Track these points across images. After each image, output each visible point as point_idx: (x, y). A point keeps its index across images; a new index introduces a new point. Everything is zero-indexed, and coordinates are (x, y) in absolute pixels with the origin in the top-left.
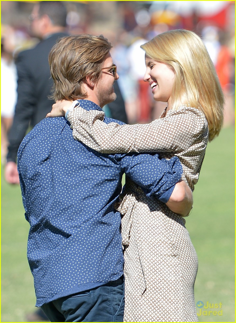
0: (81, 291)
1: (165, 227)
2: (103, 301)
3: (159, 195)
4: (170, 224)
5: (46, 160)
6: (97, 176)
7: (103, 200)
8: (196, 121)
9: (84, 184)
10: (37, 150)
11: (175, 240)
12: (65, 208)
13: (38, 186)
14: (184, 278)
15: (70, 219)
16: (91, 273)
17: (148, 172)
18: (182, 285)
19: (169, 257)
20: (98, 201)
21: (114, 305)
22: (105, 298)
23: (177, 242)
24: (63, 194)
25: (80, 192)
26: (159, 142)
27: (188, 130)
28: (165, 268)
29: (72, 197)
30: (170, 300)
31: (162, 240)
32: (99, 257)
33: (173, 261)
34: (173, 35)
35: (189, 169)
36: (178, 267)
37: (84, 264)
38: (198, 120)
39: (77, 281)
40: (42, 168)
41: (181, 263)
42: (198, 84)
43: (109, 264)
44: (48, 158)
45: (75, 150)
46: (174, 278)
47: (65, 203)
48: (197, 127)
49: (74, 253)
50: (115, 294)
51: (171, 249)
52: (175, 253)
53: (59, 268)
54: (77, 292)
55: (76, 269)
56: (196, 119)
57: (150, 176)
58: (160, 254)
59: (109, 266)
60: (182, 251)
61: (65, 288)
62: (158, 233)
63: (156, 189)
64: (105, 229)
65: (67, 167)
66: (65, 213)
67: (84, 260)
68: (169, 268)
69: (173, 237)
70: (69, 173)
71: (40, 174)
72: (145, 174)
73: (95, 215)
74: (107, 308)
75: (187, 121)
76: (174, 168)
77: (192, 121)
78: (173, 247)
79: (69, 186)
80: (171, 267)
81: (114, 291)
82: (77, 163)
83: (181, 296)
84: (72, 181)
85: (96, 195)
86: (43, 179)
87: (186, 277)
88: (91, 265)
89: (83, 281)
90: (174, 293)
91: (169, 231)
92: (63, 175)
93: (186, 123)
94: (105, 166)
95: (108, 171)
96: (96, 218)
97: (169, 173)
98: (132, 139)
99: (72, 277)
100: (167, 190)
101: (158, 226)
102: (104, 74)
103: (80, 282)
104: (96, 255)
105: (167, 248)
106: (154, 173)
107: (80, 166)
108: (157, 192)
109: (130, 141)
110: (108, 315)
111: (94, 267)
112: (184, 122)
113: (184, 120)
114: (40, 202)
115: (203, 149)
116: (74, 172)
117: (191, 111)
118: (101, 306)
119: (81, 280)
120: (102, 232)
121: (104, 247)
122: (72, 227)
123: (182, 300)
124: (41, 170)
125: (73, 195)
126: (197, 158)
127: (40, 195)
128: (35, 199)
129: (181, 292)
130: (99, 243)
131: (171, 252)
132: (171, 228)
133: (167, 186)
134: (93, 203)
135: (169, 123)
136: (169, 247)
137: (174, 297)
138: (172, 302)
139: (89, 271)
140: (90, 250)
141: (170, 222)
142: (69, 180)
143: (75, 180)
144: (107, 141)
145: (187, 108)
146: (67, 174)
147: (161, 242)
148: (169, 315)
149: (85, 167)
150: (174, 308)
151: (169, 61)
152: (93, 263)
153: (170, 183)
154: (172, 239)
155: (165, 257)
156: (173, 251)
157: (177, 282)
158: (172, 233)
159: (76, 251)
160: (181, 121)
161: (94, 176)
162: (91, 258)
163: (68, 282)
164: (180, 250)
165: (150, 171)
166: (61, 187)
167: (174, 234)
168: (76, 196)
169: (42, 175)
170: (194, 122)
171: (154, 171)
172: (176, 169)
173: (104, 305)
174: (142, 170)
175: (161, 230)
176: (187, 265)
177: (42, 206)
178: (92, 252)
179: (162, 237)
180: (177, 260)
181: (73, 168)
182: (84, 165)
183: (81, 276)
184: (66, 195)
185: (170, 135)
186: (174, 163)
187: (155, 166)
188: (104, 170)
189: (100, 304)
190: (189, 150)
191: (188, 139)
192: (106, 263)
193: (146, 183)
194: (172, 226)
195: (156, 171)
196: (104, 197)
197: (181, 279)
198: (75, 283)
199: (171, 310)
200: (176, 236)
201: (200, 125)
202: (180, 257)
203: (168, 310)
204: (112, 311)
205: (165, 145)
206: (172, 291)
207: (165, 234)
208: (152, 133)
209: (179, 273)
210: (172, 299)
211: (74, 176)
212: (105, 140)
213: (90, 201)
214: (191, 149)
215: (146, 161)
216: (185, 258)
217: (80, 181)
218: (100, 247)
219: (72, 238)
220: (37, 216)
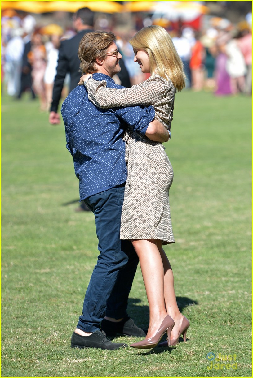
0: (99, 192)
1: (147, 151)
2: (113, 197)
3: (139, 130)
4: (150, 149)
5: (77, 114)
6: (104, 121)
7: (111, 135)
8: (161, 85)
9: (97, 127)
10: (72, 107)
11: (153, 158)
12: (89, 143)
13: (74, 130)
14: (159, 182)
15: (93, 149)
16: (105, 181)
17: (132, 117)
18: (156, 186)
19: (148, 169)
20: (107, 136)
21: (120, 200)
22: (114, 195)
23: (155, 159)
24: (86, 134)
25: (96, 132)
26: (137, 101)
27: (156, 91)
28: (145, 175)
29: (91, 136)
30: (146, 195)
31: (145, 158)
32: (109, 171)
33: (151, 172)
34: (145, 31)
35: (162, 114)
36: (154, 175)
37: (101, 176)
38: (163, 84)
39: (96, 186)
40: (75, 118)
41: (157, 172)
42: (163, 60)
43: (117, 174)
44: (78, 112)
45: (90, 106)
46: (151, 182)
47: (87, 140)
48: (162, 89)
49: (94, 169)
50: (121, 193)
51: (150, 164)
52: (152, 166)
53: (87, 179)
54: (97, 193)
55: (96, 179)
56: (162, 84)
57: (134, 119)
58: (143, 167)
59: (116, 175)
60: (158, 165)
61: (90, 191)
62: (143, 154)
63: (137, 127)
64: (113, 153)
65: (86, 117)
66: (89, 146)
67: (100, 173)
68: (148, 176)
69: (152, 156)
70: (88, 121)
71: (75, 123)
72: (131, 118)
73: (106, 145)
74: (115, 201)
75: (155, 85)
76: (151, 113)
77: (158, 85)
78: (151, 163)
79: (89, 129)
80: (149, 175)
81: (121, 191)
82: (92, 114)
83: (155, 193)
84: (90, 126)
85: (105, 133)
86: (76, 126)
87: (160, 181)
88: (104, 176)
89: (100, 186)
90: (149, 191)
91: (149, 153)
92: (85, 122)
93: (154, 87)
94: (108, 115)
95: (110, 117)
96: (107, 147)
97: (145, 116)
98: (119, 100)
99: (93, 184)
100: (144, 127)
101: (142, 150)
102: (108, 56)
103: (98, 187)
104: (108, 170)
105: (148, 163)
106: (136, 117)
107: (93, 116)
108: (138, 129)
109: (118, 101)
110: (117, 206)
111: (106, 177)
112: (153, 87)
113: (153, 85)
114: (76, 140)
115: (170, 101)
116: (91, 120)
117: (159, 79)
118: (111, 200)
119: (99, 186)
120: (111, 155)
121: (112, 164)
122: (93, 154)
123: (154, 195)
124: (75, 120)
125: (91, 134)
126: (167, 106)
127: (76, 135)
128: (73, 138)
129: (155, 190)
130: (110, 162)
131: (150, 166)
132: (151, 151)
133: (143, 125)
134: (104, 138)
135: (143, 88)
136: (149, 162)
137: (149, 193)
138: (147, 197)
139: (104, 180)
140: (103, 167)
141: (150, 147)
142: (89, 126)
143: (91, 125)
144: (104, 103)
145: (156, 77)
146: (87, 122)
147: (144, 159)
148: (145, 204)
149: (96, 116)
150: (148, 200)
151: (145, 48)
152: (106, 175)
153: (145, 123)
154: (151, 158)
155: (146, 169)
156: (151, 165)
157: (153, 184)
158: (151, 154)
159: (95, 168)
160: (151, 86)
161: (102, 121)
162: (104, 172)
163: (91, 187)
164: (157, 164)
165: (134, 116)
166: (84, 130)
167: (153, 155)
168: (93, 135)
169: (76, 123)
170: (160, 86)
171: (136, 116)
172: (151, 114)
173: (113, 199)
174: (128, 116)
175: (144, 152)
176: (161, 174)
177: (77, 142)
178: (105, 168)
179: (145, 156)
180: (154, 171)
181: (90, 118)
182: (95, 115)
183: (99, 183)
184: (88, 135)
185: (144, 96)
186: (150, 110)
187: (136, 113)
188: (108, 117)
189: (111, 199)
190: (159, 103)
191: (157, 96)
192: (115, 174)
193: (132, 124)
194: (152, 149)
195: (137, 116)
196: (111, 133)
197: (155, 182)
198: (95, 188)
199: (146, 201)
200: (154, 155)
201: (164, 87)
202: (156, 169)
203: (144, 201)
204: (119, 203)
205: (141, 102)
206: (148, 190)
207: (147, 155)
208: (132, 95)
209: (155, 179)
210: (147, 194)
211: (91, 123)
212: (103, 102)
213: (102, 137)
214: (161, 102)
215: (131, 110)
216: (160, 170)
217: (94, 125)
218: (110, 165)
219: (92, 160)
220: (76, 148)
